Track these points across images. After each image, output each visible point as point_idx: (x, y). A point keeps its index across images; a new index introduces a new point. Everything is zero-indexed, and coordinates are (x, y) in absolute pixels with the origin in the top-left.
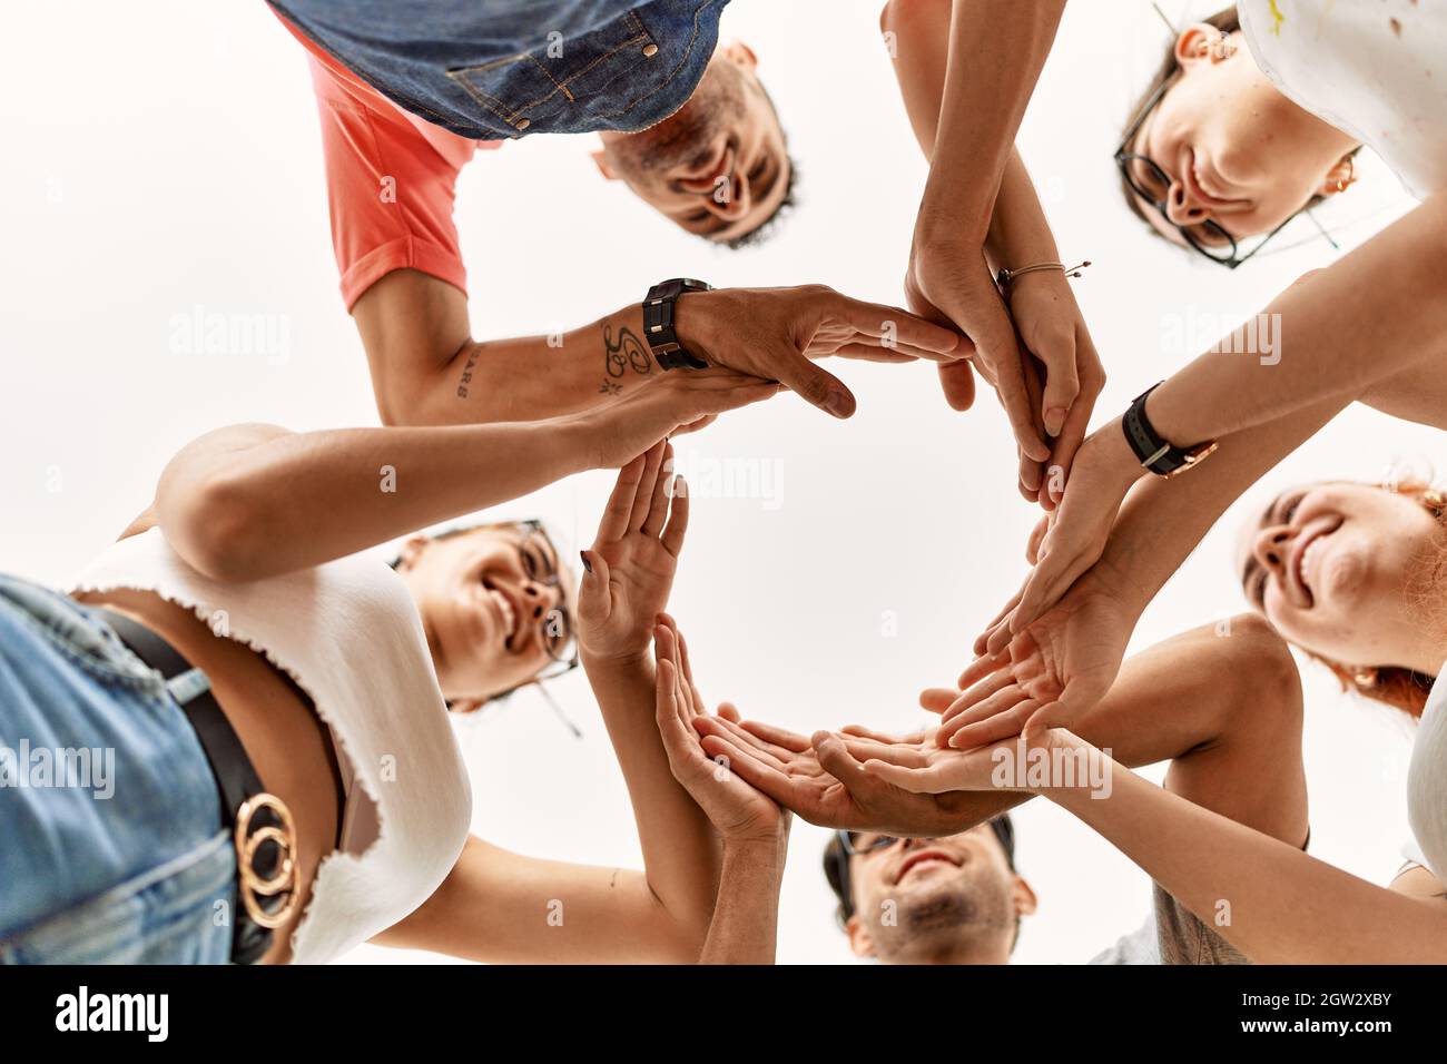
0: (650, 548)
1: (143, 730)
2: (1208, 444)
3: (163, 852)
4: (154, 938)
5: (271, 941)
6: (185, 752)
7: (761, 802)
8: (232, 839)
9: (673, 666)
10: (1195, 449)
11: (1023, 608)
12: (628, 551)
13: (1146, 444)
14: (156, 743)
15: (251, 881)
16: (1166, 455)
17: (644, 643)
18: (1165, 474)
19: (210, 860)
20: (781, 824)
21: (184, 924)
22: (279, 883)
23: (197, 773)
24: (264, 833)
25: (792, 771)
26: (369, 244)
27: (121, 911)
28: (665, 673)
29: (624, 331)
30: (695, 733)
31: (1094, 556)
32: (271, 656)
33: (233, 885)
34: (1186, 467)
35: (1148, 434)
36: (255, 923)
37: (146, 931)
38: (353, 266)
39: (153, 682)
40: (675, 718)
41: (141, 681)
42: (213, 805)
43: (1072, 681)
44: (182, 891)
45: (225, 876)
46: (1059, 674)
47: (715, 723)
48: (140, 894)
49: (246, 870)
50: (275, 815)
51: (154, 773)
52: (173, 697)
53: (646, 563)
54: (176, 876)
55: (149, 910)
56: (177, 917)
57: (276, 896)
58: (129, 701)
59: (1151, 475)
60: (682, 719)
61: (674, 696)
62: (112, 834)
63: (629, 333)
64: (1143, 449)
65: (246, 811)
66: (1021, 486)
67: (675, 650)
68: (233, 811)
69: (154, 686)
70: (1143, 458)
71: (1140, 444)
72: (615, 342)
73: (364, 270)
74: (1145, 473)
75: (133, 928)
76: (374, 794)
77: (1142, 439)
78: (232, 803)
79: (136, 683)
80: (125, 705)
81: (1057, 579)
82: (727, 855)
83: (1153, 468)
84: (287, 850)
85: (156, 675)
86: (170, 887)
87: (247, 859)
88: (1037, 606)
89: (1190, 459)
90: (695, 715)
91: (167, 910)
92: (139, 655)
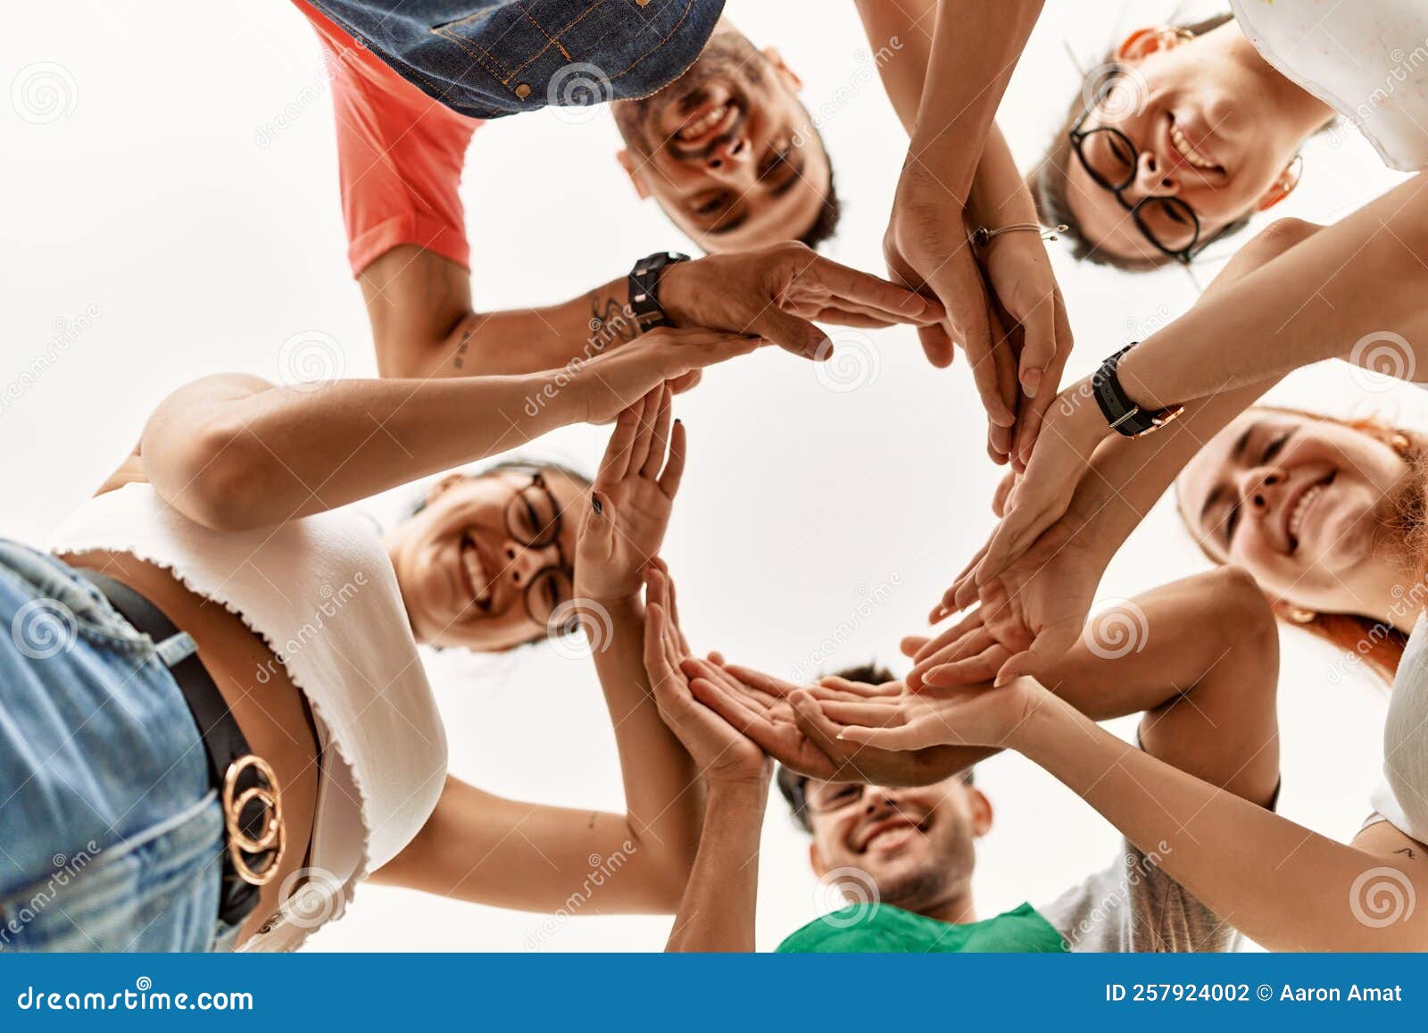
0: (649, 491)
1: (134, 693)
2: (1175, 408)
3: (156, 812)
4: (148, 896)
5: (258, 899)
6: (173, 713)
7: (746, 745)
8: (220, 799)
9: (663, 611)
10: (1162, 413)
11: (988, 559)
12: (627, 493)
13: (1115, 406)
14: (147, 705)
15: (238, 840)
16: (1134, 417)
17: (638, 587)
18: (1133, 435)
19: (200, 819)
20: (764, 768)
21: (175, 883)
22: (266, 842)
23: (186, 735)
24: (251, 793)
25: (775, 717)
26: (374, 219)
27: (117, 869)
28: (655, 617)
29: (611, 301)
30: (683, 675)
31: (1059, 511)
32: (245, 619)
33: (222, 844)
34: (1153, 429)
35: (1118, 397)
36: (243, 880)
37: (141, 888)
38: (360, 239)
39: (142, 643)
40: (662, 661)
41: (130, 642)
42: (201, 767)
43: (1043, 632)
44: (174, 851)
45: (215, 836)
46: (1025, 619)
47: (703, 666)
48: (135, 852)
49: (233, 828)
50: (260, 775)
51: (145, 735)
52: (161, 659)
53: (644, 505)
54: (168, 835)
55: (144, 867)
56: (169, 876)
57: (263, 854)
58: (119, 663)
59: (1117, 434)
60: (670, 662)
61: (662, 639)
62: (107, 794)
63: (616, 303)
64: (1112, 410)
65: (233, 772)
66: (990, 449)
67: (665, 595)
68: (220, 772)
69: (144, 650)
70: (1111, 420)
71: (1110, 405)
72: (602, 312)
73: (369, 243)
74: (1111, 433)
75: (129, 886)
76: (349, 759)
77: (1112, 401)
78: (219, 764)
79: (126, 646)
80: (116, 669)
81: (1022, 533)
82: (709, 797)
83: (1120, 429)
84: (273, 809)
85: (146, 638)
86: (163, 845)
87: (234, 819)
88: (1002, 560)
89: (1157, 422)
90: (683, 659)
91: (161, 868)
92: (127, 618)
